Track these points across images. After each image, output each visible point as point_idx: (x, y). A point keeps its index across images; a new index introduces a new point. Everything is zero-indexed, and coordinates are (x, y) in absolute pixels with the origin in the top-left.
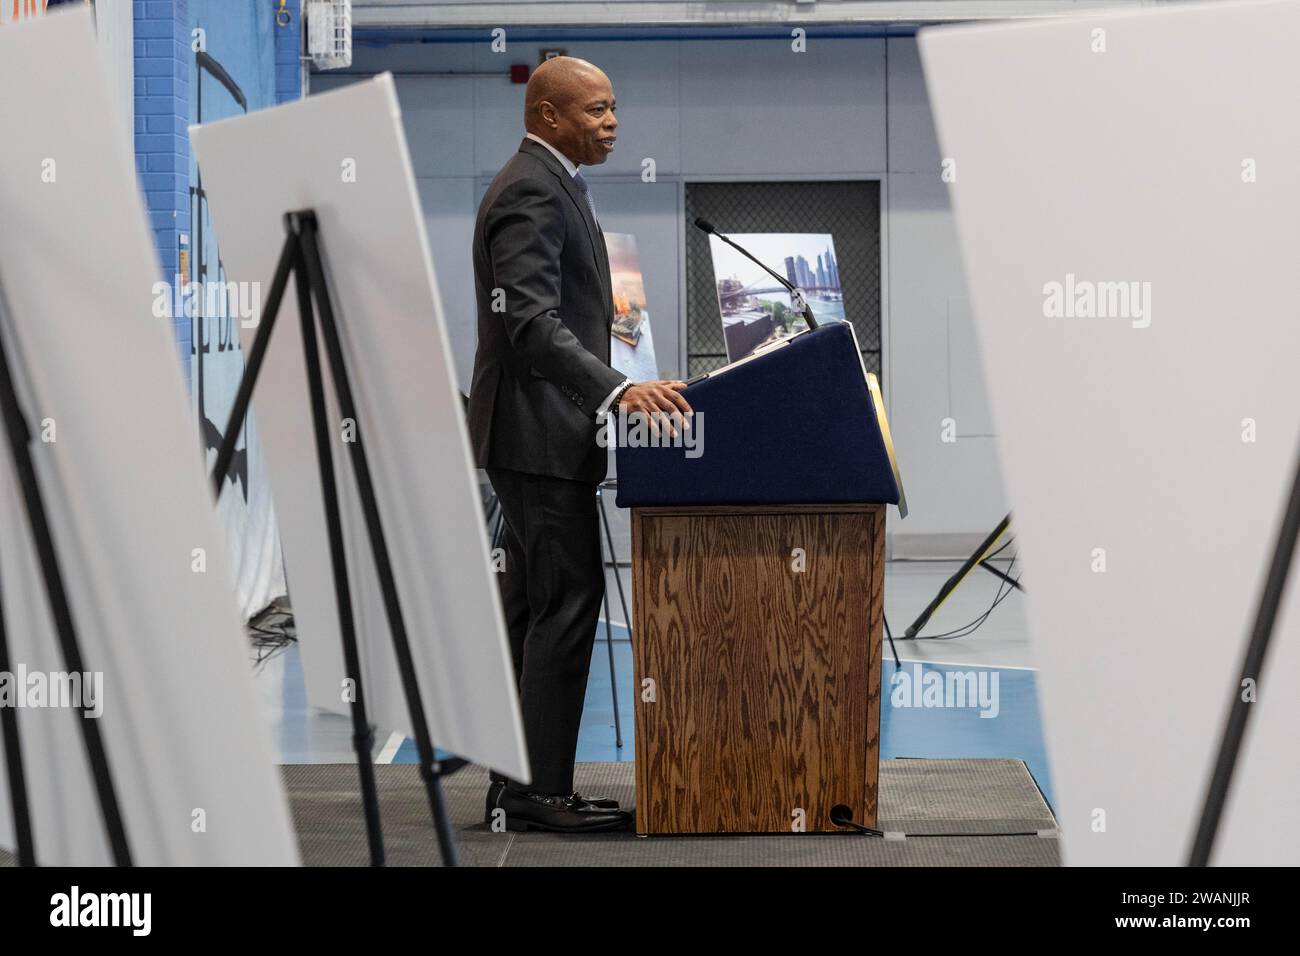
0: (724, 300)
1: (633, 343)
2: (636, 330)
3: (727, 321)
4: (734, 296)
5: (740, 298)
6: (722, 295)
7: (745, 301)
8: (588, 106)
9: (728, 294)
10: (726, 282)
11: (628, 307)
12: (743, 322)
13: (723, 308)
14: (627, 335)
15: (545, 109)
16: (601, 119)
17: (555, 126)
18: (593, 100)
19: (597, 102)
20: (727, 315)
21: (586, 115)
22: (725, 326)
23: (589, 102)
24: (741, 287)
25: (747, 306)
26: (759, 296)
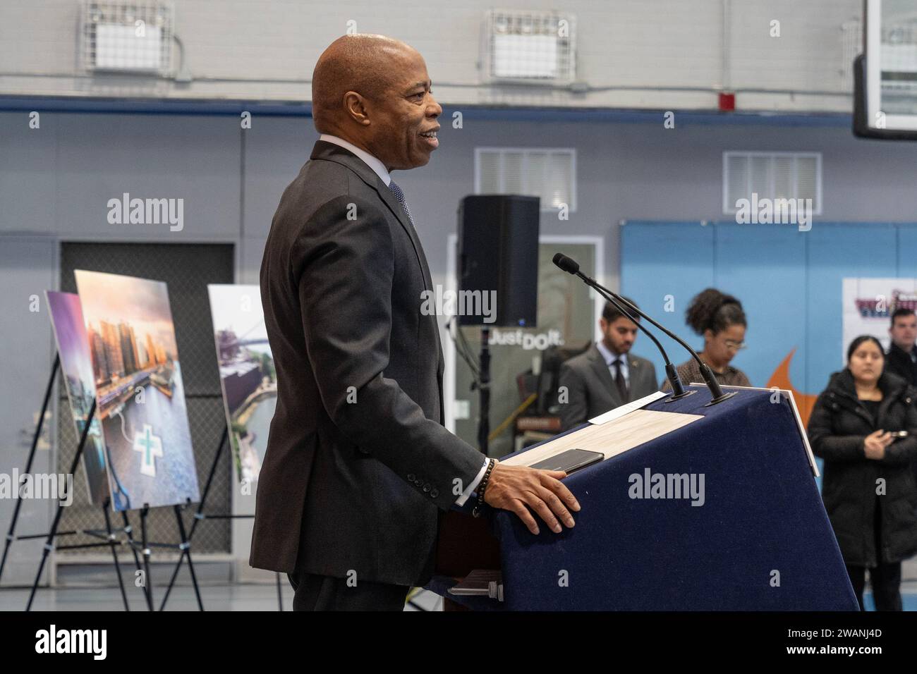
0: (222, 351)
1: (169, 393)
2: (171, 380)
3: (225, 372)
4: (231, 347)
5: (235, 349)
6: (221, 346)
7: (239, 351)
8: (408, 91)
9: (226, 345)
10: (224, 333)
11: (164, 357)
12: (236, 374)
13: (222, 358)
14: (166, 386)
15: (351, 101)
16: (424, 106)
17: (367, 122)
18: (412, 83)
19: (418, 85)
20: (225, 365)
21: (406, 103)
22: (223, 376)
23: (407, 86)
24: (235, 338)
25: (240, 357)
26: (252, 348)
